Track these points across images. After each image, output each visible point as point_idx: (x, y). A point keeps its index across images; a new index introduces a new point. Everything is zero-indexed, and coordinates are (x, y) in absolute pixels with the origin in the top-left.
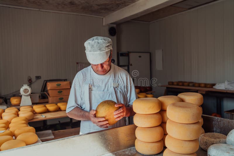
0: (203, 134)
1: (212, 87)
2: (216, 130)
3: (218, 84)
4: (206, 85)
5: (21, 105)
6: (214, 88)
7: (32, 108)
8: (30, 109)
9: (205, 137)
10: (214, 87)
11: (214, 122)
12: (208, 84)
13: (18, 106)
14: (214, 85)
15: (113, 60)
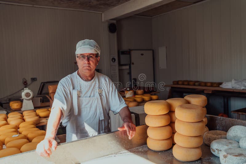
0: (207, 132)
2: (219, 129)
3: (225, 83)
4: (212, 85)
5: (23, 109)
7: (35, 112)
9: (208, 135)
10: (220, 86)
11: (217, 121)
12: (215, 83)
13: (19, 110)
14: (221, 83)
15: (114, 59)
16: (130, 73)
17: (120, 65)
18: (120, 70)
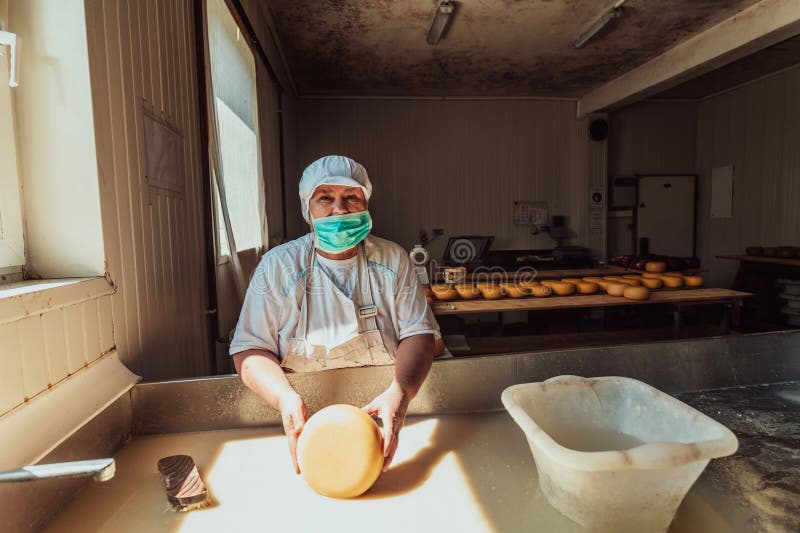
15: (597, 196)
16: (633, 227)
17: (611, 207)
18: (609, 219)
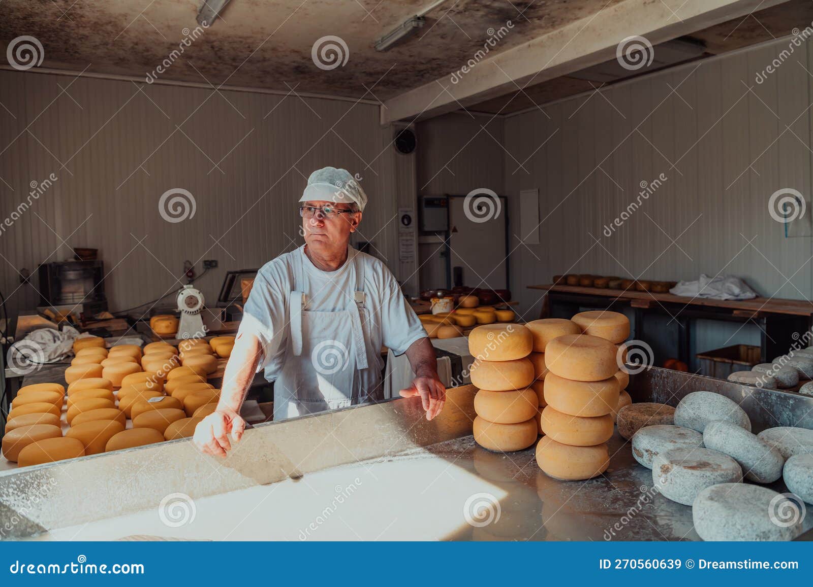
0: (626, 407)
1: (668, 292)
2: (657, 398)
3: (683, 284)
4: (652, 286)
5: (179, 336)
6: (673, 294)
7: (209, 343)
8: (203, 347)
9: (629, 413)
10: (671, 291)
11: (653, 379)
12: (658, 283)
13: (171, 338)
14: (672, 285)
15: (406, 219)
16: (446, 254)
17: (422, 232)
18: (420, 245)
